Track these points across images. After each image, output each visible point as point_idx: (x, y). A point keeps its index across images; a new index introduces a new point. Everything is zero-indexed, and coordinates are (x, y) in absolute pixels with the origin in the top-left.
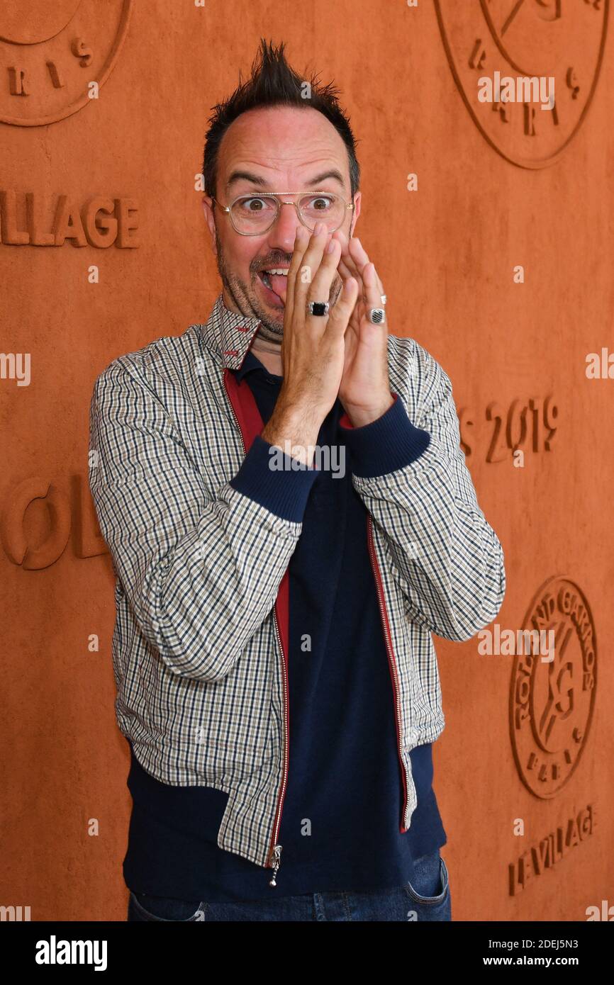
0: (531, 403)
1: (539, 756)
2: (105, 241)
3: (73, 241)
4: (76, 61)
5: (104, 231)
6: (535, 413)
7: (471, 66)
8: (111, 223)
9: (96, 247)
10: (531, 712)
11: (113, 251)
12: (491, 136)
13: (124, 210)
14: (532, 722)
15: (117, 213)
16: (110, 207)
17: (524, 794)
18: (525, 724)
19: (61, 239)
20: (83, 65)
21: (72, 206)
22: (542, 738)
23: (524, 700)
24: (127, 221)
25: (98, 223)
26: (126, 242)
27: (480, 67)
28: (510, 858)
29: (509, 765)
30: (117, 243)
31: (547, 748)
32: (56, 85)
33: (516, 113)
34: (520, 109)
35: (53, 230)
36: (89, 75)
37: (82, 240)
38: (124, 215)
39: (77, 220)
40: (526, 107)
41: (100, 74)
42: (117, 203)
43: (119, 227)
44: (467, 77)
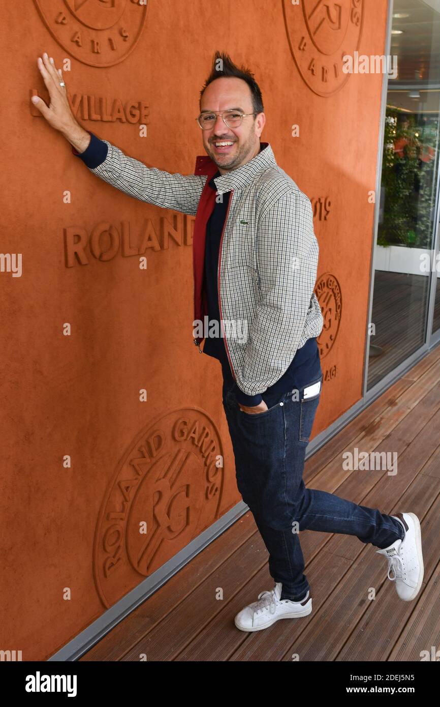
0: (320, 199)
2: (134, 120)
3: (120, 120)
4: (122, 38)
5: (134, 116)
6: (321, 204)
7: (300, 49)
8: (137, 112)
9: (131, 123)
11: (137, 125)
12: (307, 82)
13: (143, 106)
15: (139, 108)
16: (136, 105)
19: (114, 119)
20: (125, 40)
21: (120, 104)
24: (144, 112)
25: (131, 113)
26: (144, 121)
27: (303, 49)
30: (140, 121)
32: (113, 49)
33: (318, 72)
34: (321, 69)
35: (111, 115)
36: (127, 45)
37: (124, 120)
38: (143, 110)
39: (122, 111)
40: (323, 68)
41: (133, 45)
42: (139, 104)
43: (140, 114)
44: (297, 54)
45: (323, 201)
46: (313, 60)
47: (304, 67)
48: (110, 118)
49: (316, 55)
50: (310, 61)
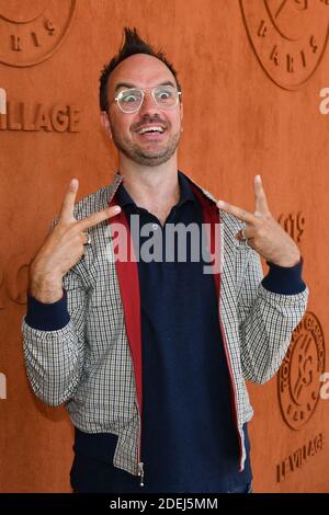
0: (290, 217)
1: (293, 406)
2: (62, 128)
3: (45, 128)
4: (47, 32)
5: (61, 123)
6: (292, 222)
7: (259, 35)
8: (65, 118)
10: (289, 383)
11: (66, 134)
12: (270, 73)
13: (72, 110)
14: (290, 388)
15: (68, 113)
16: (65, 110)
17: (285, 427)
18: (286, 389)
19: (38, 127)
20: (51, 34)
21: (44, 110)
22: (295, 397)
23: (285, 376)
24: (74, 118)
25: (58, 119)
26: (73, 129)
27: (263, 35)
28: (278, 462)
29: (277, 412)
30: (68, 129)
31: (298, 402)
32: (37, 45)
33: (282, 61)
34: (286, 58)
35: (34, 123)
36: (54, 39)
37: (50, 128)
38: (72, 115)
39: (47, 117)
40: (288, 57)
41: (61, 38)
42: (68, 107)
43: (69, 121)
44: (256, 41)
45: (294, 217)
46: (275, 47)
47: (265, 55)
48: (33, 127)
49: (279, 41)
50: (272, 48)
